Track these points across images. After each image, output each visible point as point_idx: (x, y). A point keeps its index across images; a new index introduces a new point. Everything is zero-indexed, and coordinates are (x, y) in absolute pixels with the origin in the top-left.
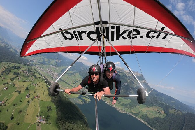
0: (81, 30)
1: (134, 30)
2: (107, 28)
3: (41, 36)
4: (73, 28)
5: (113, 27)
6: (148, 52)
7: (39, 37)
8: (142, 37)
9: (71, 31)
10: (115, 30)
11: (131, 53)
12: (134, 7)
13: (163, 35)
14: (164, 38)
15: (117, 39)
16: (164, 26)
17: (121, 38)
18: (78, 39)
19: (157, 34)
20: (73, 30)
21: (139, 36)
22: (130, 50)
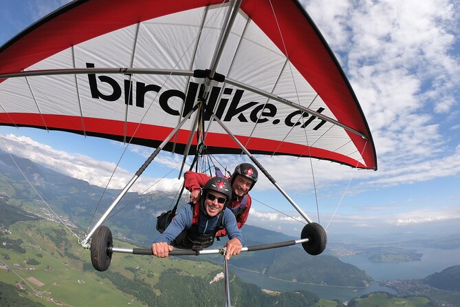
0: (147, 80)
1: (269, 106)
2: (216, 91)
3: (25, 70)
5: (228, 91)
7: (18, 73)
8: (276, 122)
9: (120, 79)
10: (230, 98)
12: (285, 59)
13: (317, 121)
15: (228, 118)
16: (324, 105)
17: (235, 118)
18: (131, 104)
19: (306, 119)
20: (127, 78)
21: (271, 119)
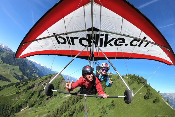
4: (66, 34)
6: (131, 58)
11: (116, 59)
14: (145, 46)
22: (115, 56)
